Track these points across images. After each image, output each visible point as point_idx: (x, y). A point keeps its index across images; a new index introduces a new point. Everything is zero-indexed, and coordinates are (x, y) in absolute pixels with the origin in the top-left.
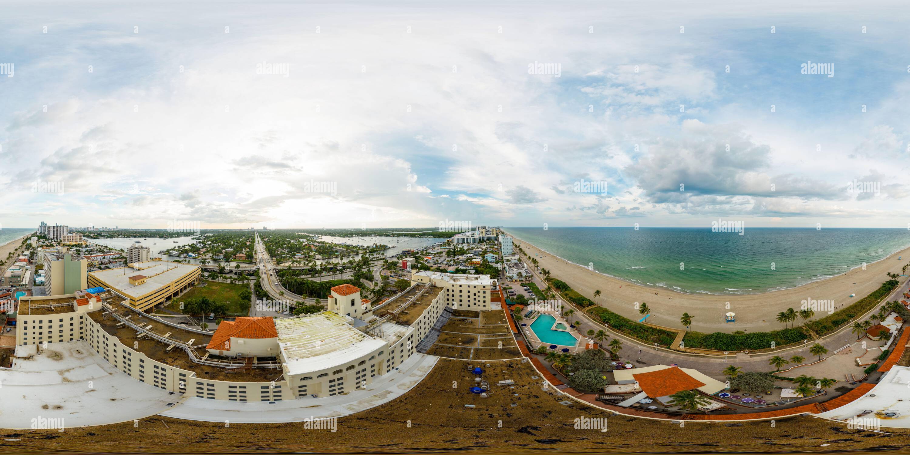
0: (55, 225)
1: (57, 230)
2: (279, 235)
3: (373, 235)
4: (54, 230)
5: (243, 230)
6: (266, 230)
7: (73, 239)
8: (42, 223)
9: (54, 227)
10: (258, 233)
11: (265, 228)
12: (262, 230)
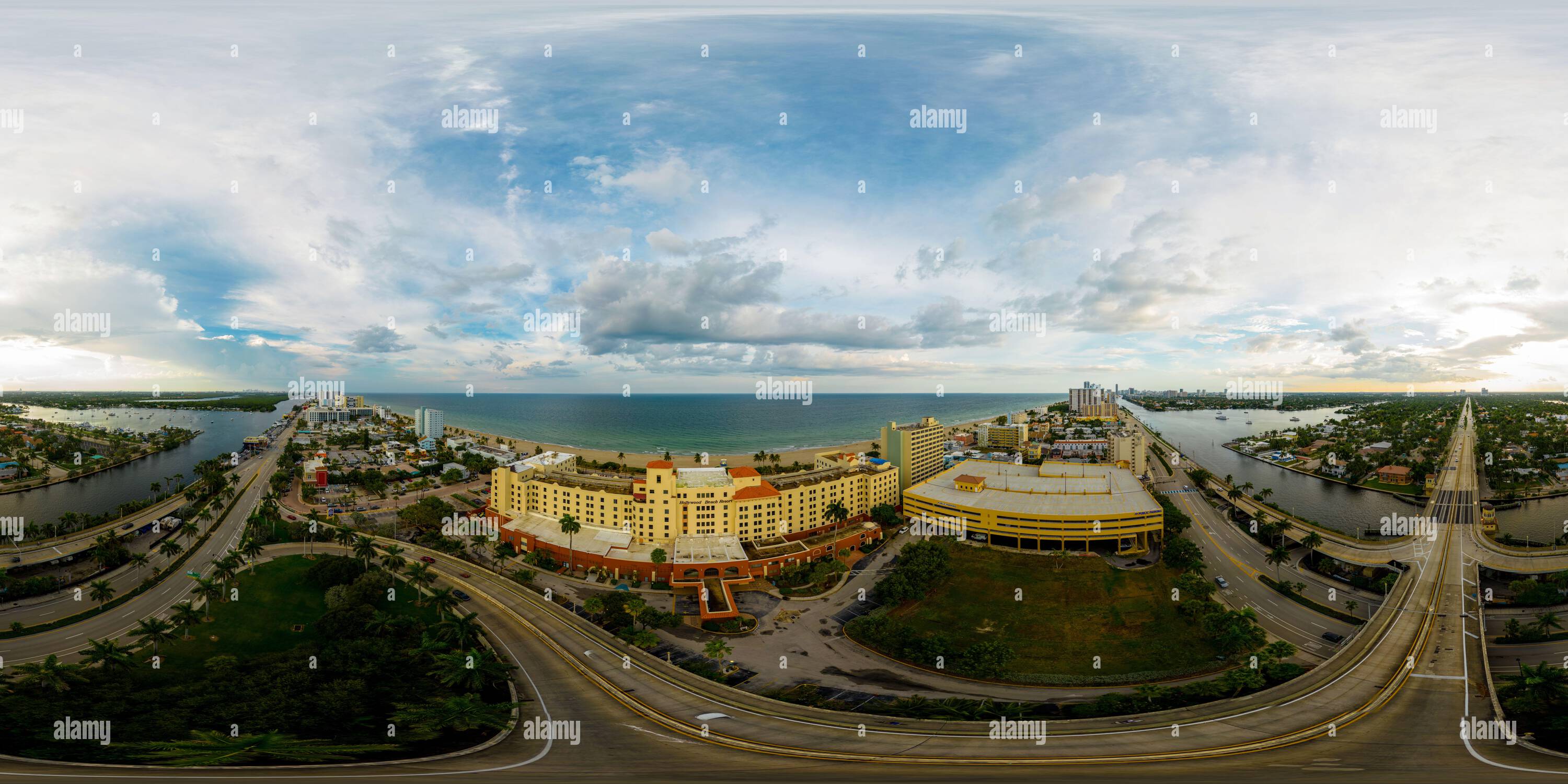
0: (1083, 387)
1: (1084, 396)
2: (1510, 404)
3: (123, 405)
4: (1079, 396)
5: (1446, 393)
6: (1486, 395)
7: (1100, 412)
8: (1085, 383)
9: (1079, 390)
10: (1472, 399)
11: (1484, 391)
12: (1479, 393)
